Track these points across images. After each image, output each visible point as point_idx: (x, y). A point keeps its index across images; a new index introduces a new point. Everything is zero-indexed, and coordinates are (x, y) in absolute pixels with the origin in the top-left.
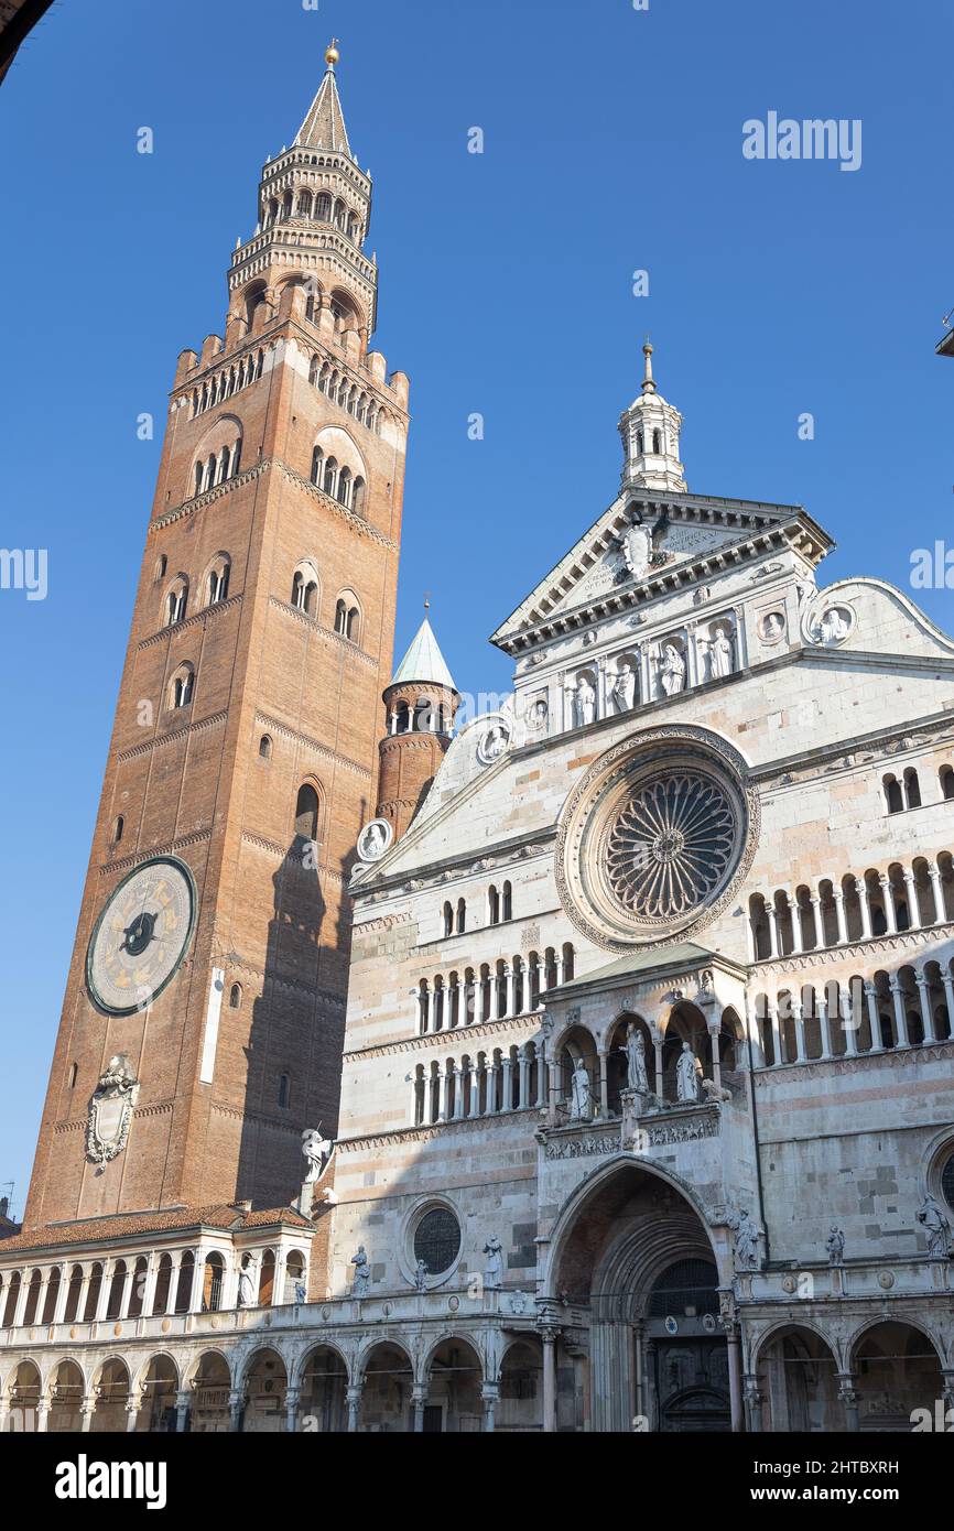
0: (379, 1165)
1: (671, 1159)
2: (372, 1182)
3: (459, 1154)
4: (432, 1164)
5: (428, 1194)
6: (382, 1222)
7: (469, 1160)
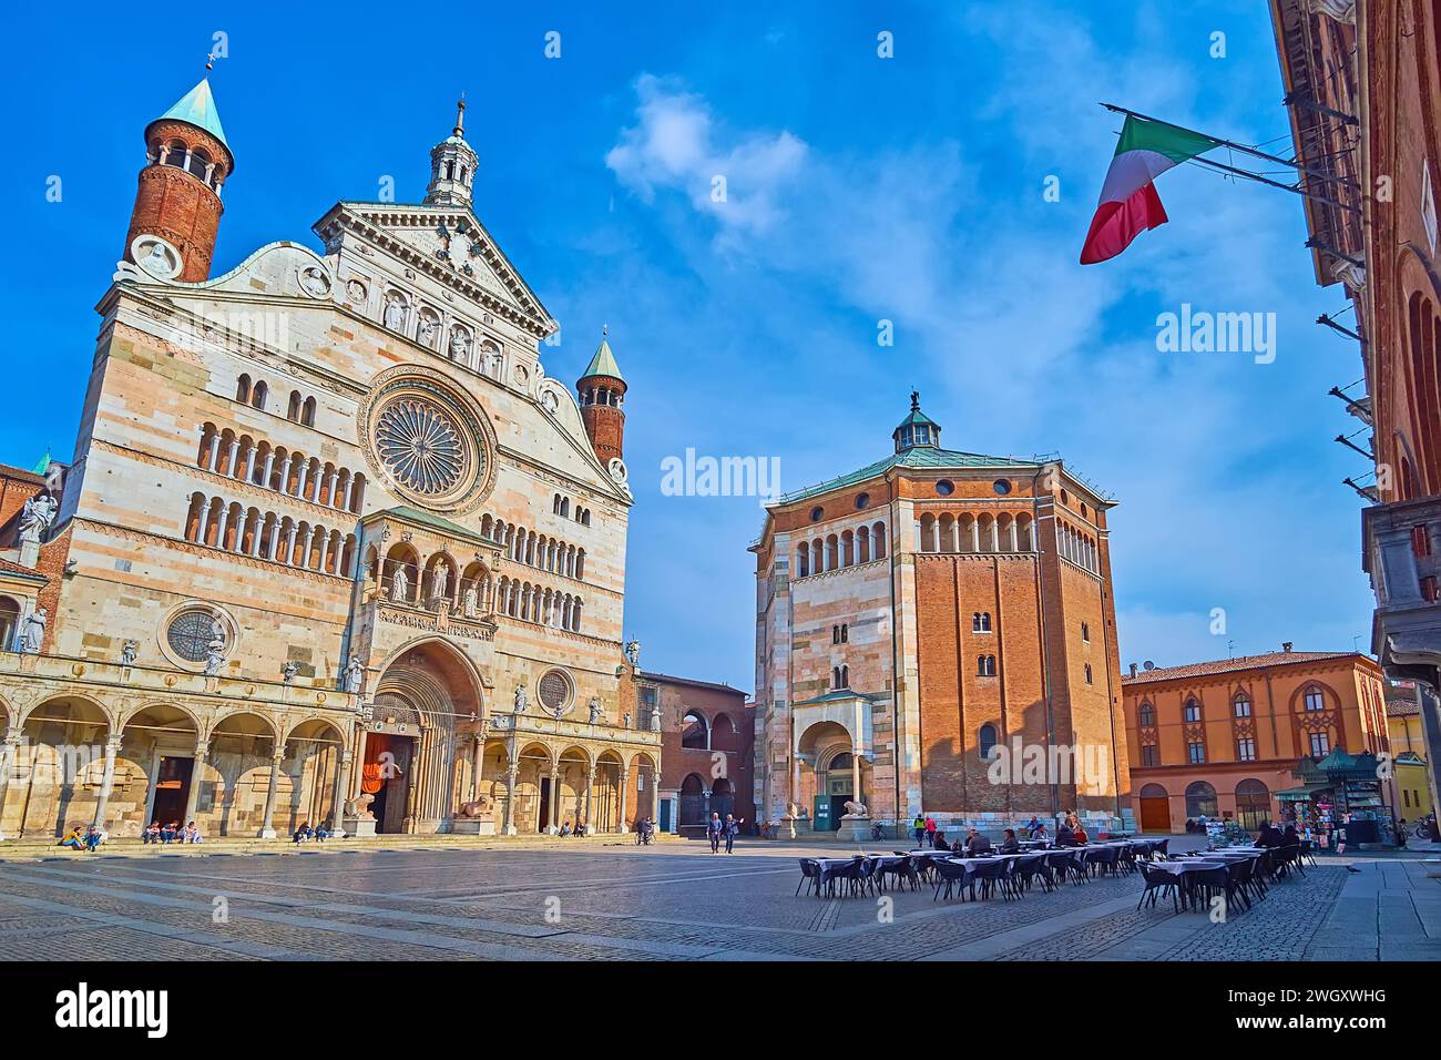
0: (140, 558)
1: (466, 646)
2: (128, 569)
3: (240, 580)
4: (209, 578)
5: (202, 600)
6: (139, 607)
7: (250, 588)
